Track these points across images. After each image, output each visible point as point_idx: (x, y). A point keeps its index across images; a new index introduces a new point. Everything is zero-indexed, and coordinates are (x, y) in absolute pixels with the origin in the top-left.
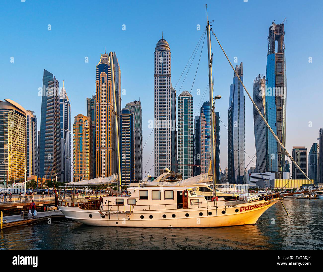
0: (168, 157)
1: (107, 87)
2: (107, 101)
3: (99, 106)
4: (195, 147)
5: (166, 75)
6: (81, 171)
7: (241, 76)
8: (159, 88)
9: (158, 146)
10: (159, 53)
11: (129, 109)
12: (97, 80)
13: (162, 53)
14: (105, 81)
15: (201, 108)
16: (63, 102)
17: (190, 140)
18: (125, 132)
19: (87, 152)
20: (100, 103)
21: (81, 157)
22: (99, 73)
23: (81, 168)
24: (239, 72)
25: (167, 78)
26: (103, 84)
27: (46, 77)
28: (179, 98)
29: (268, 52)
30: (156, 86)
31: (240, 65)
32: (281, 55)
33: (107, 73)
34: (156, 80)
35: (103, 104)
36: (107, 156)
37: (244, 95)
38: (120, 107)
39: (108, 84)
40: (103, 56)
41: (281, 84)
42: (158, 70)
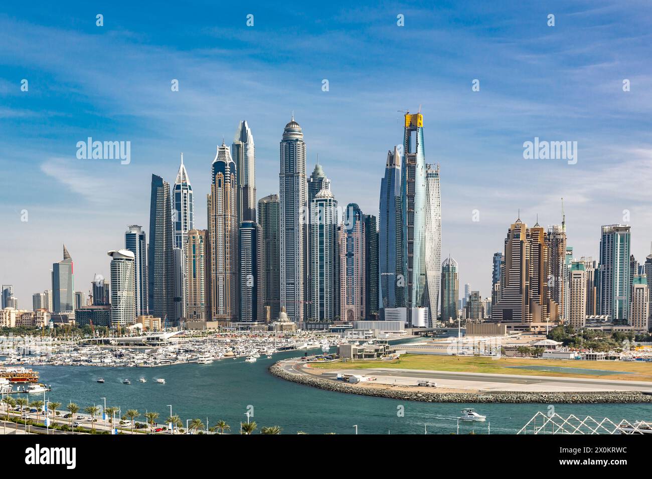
0: (297, 285)
1: (225, 192)
2: (225, 211)
5: (294, 174)
6: (195, 304)
7: (393, 167)
8: (286, 191)
10: (285, 144)
11: (251, 222)
13: (289, 144)
14: (222, 185)
17: (327, 259)
18: (245, 252)
19: (202, 278)
20: (216, 213)
21: (195, 286)
22: (215, 175)
23: (195, 300)
25: (295, 177)
26: (220, 188)
27: (155, 182)
30: (282, 189)
34: (282, 181)
35: (219, 216)
36: (224, 284)
39: (226, 188)
40: (220, 149)
42: (284, 168)
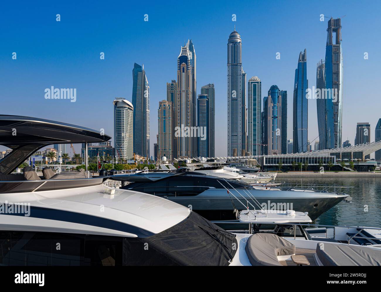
0: (239, 136)
1: (187, 76)
2: (187, 88)
3: (180, 93)
5: (237, 64)
7: (305, 61)
8: (232, 75)
9: (231, 127)
11: (206, 95)
12: (178, 70)
13: (234, 44)
14: (185, 71)
15: (269, 92)
17: (258, 120)
19: (170, 132)
20: (180, 89)
21: (164, 137)
22: (180, 64)
23: (165, 147)
24: (303, 57)
26: (184, 73)
27: (137, 69)
28: (249, 83)
30: (229, 73)
31: (304, 51)
33: (187, 64)
34: (229, 68)
35: (183, 91)
37: (307, 79)
39: (188, 73)
40: (183, 48)
42: (231, 60)
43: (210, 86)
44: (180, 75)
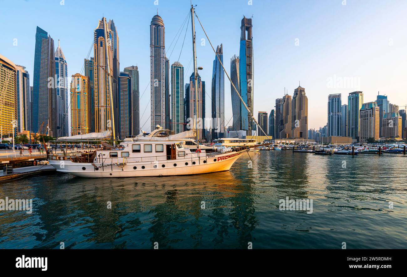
0: (163, 116)
1: (105, 51)
2: (106, 64)
3: (98, 68)
4: (185, 109)
5: (160, 47)
6: (79, 127)
7: (222, 54)
8: (154, 57)
9: (154, 107)
10: (154, 26)
11: (127, 73)
12: (95, 43)
13: (157, 27)
14: (104, 45)
15: (190, 77)
16: (58, 60)
17: (181, 102)
18: (123, 93)
19: (85, 109)
20: (98, 64)
21: (79, 114)
22: (97, 37)
23: (79, 124)
24: (219, 51)
25: (161, 49)
26: (102, 48)
27: (40, 34)
28: (172, 67)
29: (241, 38)
30: (152, 54)
31: (221, 46)
32: (250, 42)
34: (152, 49)
35: (101, 66)
36: (105, 114)
38: (118, 70)
40: (101, 22)
41: (250, 64)
42: (154, 41)
43: (133, 68)
44: (98, 49)
